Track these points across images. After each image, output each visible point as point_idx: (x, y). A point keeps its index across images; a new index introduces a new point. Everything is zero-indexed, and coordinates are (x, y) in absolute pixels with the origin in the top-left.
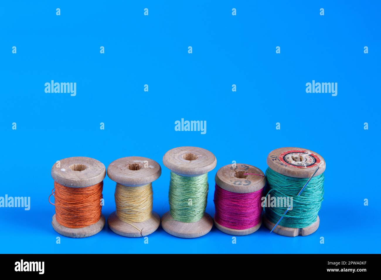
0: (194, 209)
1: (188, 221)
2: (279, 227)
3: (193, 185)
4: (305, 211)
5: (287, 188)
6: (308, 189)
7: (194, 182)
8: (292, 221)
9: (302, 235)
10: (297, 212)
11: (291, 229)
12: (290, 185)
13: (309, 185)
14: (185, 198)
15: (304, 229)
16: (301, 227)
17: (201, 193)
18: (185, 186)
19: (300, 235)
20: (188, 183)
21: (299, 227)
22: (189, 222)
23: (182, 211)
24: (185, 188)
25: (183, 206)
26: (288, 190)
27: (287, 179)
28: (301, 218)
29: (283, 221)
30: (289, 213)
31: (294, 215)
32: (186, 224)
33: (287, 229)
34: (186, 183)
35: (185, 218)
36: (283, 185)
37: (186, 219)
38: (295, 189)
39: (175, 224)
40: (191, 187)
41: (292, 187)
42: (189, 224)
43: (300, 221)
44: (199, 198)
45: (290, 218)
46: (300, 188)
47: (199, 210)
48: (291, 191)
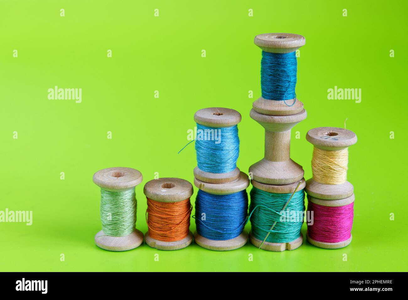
0: (123, 223)
1: (118, 235)
2: (267, 243)
3: (120, 200)
4: (290, 226)
5: (273, 204)
6: (292, 204)
7: (122, 197)
8: (278, 237)
9: (289, 249)
10: (283, 227)
11: (278, 244)
12: (275, 201)
13: (292, 200)
14: (114, 212)
15: (290, 243)
16: (287, 241)
17: (128, 208)
18: (114, 201)
19: (287, 249)
20: (116, 198)
21: (286, 241)
22: (120, 236)
23: (112, 226)
24: (113, 203)
25: (113, 221)
26: (273, 206)
27: (272, 196)
28: (287, 232)
29: (270, 237)
30: (275, 228)
31: (280, 230)
32: (117, 239)
33: (275, 244)
34: (114, 198)
35: (116, 232)
36: (268, 202)
37: (116, 234)
38: (280, 204)
39: (106, 239)
40: (119, 202)
41: (278, 203)
42: (120, 238)
43: (286, 236)
44: (127, 213)
45: (276, 233)
46: (285, 203)
47: (128, 225)
48: (276, 206)
